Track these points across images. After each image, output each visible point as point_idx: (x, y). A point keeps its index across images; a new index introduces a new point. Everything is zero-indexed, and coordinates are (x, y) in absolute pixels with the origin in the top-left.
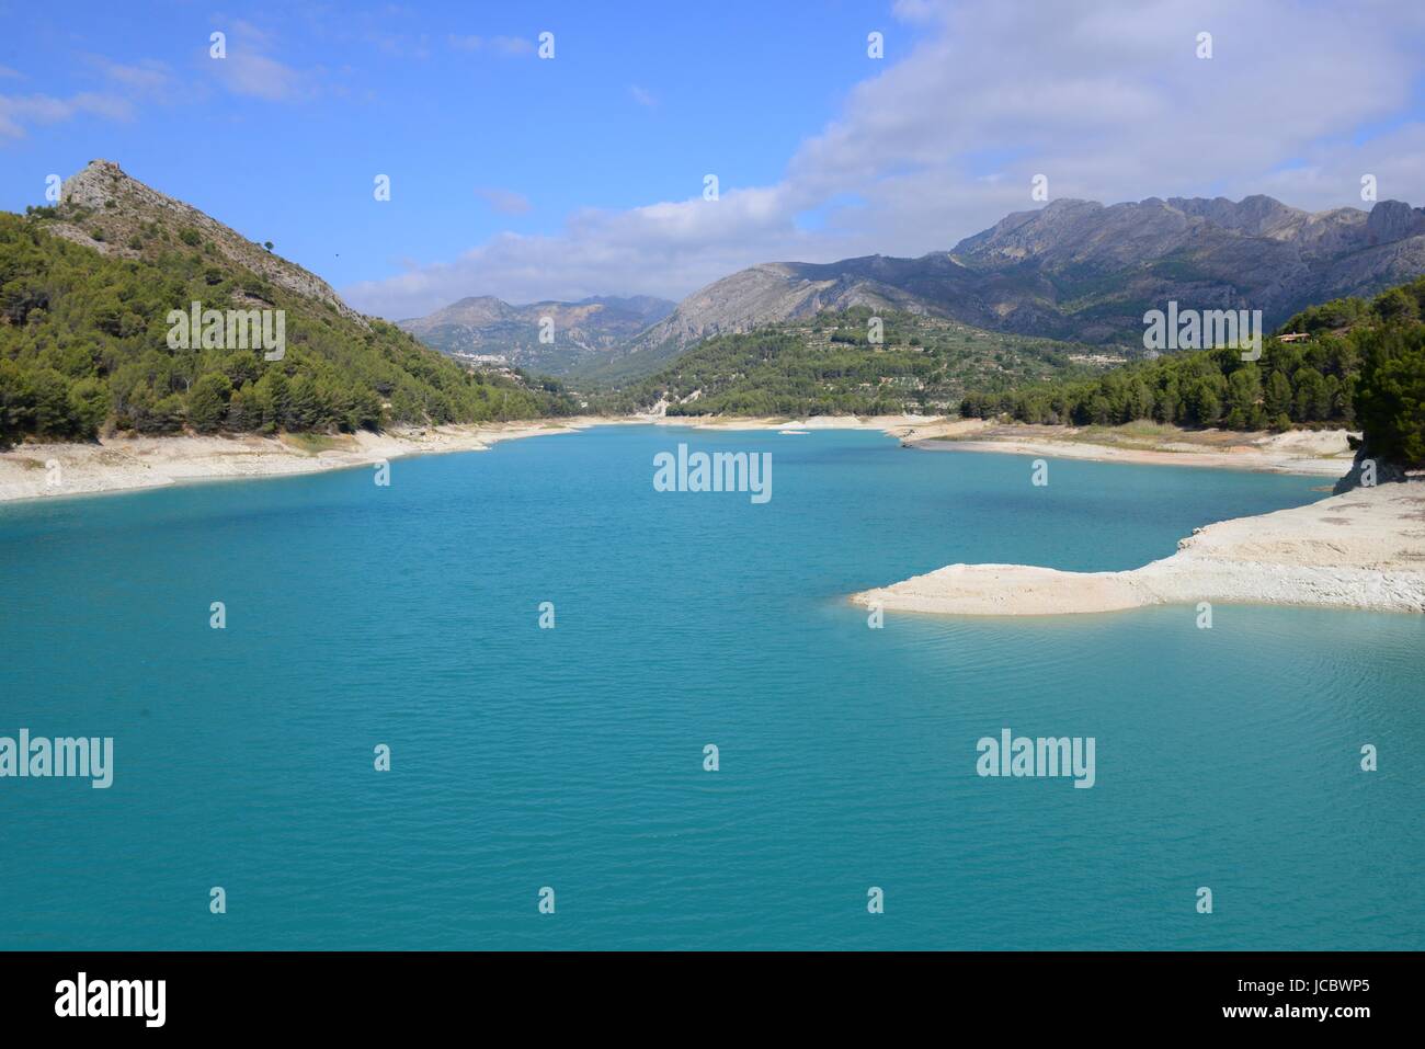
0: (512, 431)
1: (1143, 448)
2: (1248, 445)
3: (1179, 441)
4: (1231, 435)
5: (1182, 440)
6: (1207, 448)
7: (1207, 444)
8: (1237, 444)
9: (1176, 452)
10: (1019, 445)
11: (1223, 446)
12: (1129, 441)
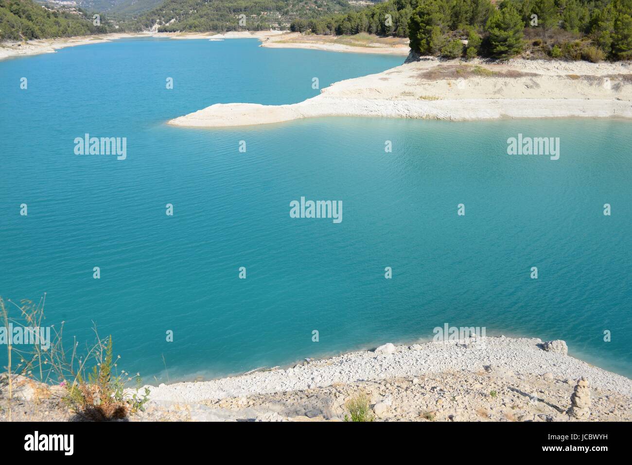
0: (73, 42)
1: (361, 46)
2: (403, 44)
3: (376, 42)
4: (397, 39)
5: (378, 42)
6: (387, 45)
7: (386, 43)
8: (399, 43)
9: (374, 47)
10: (312, 45)
11: (393, 44)
12: (357, 43)
